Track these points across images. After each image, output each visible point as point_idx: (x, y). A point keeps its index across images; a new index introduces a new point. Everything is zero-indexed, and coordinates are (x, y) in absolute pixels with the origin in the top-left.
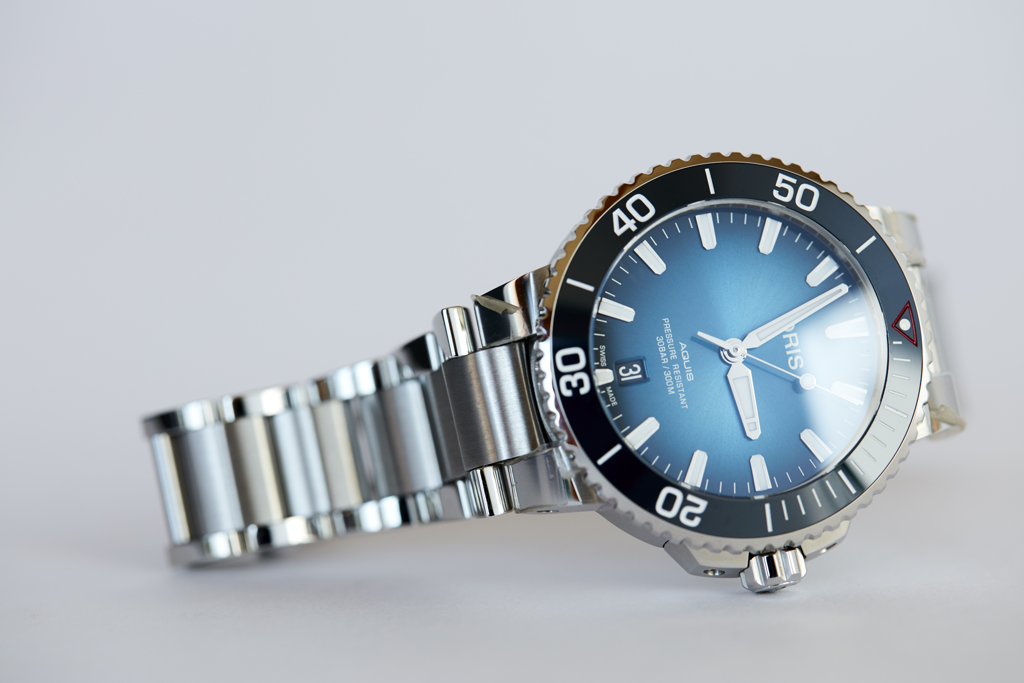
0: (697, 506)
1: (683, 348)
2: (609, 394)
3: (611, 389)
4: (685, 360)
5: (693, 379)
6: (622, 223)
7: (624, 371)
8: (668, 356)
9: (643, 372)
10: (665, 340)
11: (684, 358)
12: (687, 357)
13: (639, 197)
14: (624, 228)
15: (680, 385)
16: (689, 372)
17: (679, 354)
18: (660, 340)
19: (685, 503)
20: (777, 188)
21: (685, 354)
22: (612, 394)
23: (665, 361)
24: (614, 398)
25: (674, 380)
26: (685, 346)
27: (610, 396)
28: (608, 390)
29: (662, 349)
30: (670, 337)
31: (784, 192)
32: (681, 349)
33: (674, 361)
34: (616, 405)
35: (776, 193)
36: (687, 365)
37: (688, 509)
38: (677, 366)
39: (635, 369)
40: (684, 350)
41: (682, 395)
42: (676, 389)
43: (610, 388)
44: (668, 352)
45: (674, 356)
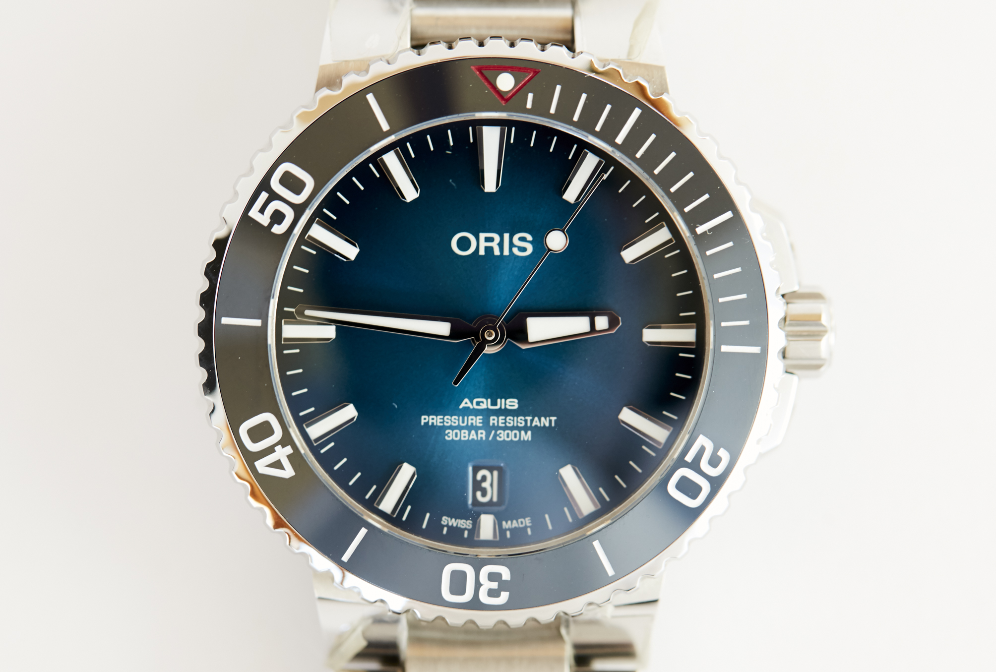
0: (702, 450)
1: (469, 405)
2: (514, 526)
3: (507, 522)
4: (487, 405)
5: (516, 401)
6: (278, 465)
7: (484, 494)
8: (477, 429)
9: (491, 469)
10: (451, 428)
11: (483, 406)
12: (483, 402)
13: (244, 429)
14: (286, 463)
15: (520, 421)
16: (505, 404)
17: (476, 412)
18: (451, 435)
19: (695, 466)
20: (271, 225)
21: (478, 403)
22: (515, 521)
23: (482, 434)
24: (520, 520)
25: (512, 428)
26: (466, 400)
27: (517, 525)
28: (507, 527)
29: (464, 435)
30: (451, 420)
31: (278, 217)
32: (469, 407)
33: (486, 422)
34: (531, 520)
35: (278, 229)
36: (494, 403)
37: (704, 465)
38: (493, 420)
39: (484, 478)
40: (472, 403)
41: (536, 422)
42: (526, 429)
43: (504, 523)
44: (470, 428)
45: (477, 421)
